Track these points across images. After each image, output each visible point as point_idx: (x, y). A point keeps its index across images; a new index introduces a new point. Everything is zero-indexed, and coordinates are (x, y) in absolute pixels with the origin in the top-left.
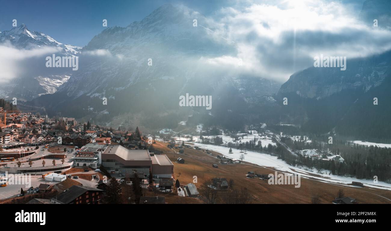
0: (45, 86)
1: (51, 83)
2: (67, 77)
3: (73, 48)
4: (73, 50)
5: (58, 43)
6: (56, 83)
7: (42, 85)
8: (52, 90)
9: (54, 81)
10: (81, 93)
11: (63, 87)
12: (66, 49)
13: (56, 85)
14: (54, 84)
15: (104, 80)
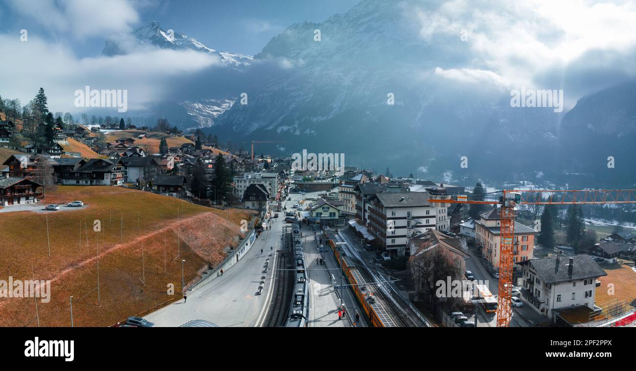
0: (195, 116)
1: (204, 111)
2: (228, 103)
3: (232, 57)
4: (233, 60)
5: (209, 49)
6: (212, 111)
7: (191, 114)
8: (207, 122)
9: (208, 108)
10: (255, 126)
11: (225, 117)
12: (223, 58)
13: (213, 115)
14: (208, 113)
15: (292, 106)
